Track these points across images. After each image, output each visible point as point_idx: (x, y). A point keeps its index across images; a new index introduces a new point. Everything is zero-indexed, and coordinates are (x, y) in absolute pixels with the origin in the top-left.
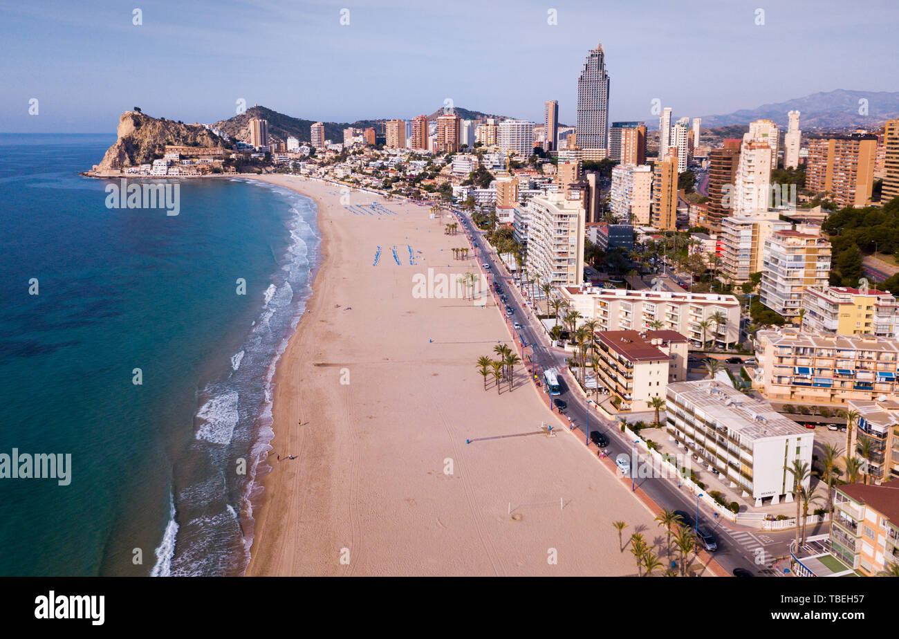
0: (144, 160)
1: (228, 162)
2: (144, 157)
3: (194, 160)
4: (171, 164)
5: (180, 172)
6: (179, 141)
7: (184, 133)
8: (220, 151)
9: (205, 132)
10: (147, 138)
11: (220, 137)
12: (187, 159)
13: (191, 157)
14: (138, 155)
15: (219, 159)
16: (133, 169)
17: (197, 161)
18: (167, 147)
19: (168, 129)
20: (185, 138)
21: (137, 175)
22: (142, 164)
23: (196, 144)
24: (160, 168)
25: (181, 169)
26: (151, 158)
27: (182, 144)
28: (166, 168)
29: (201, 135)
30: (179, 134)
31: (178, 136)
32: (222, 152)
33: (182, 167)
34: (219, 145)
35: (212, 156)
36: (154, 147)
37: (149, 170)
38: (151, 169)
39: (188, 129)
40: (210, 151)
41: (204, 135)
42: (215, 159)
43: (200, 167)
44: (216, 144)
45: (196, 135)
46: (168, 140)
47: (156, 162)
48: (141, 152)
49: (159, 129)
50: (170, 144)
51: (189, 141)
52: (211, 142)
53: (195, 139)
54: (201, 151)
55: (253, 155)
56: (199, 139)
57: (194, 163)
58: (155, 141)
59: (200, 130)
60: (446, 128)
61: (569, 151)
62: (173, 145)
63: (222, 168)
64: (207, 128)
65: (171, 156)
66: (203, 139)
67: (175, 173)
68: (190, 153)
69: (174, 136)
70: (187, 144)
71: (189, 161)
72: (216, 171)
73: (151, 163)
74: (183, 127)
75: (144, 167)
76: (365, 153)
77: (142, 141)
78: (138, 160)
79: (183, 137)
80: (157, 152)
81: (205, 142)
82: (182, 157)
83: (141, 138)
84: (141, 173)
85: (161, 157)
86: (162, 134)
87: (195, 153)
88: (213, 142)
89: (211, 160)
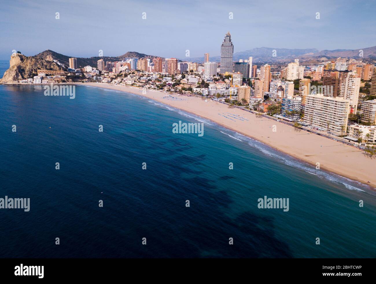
0: (29, 76)
1: (68, 78)
2: (28, 75)
3: (52, 76)
4: (42, 78)
5: (47, 82)
6: (43, 67)
7: (45, 64)
8: (63, 72)
9: (54, 63)
10: (28, 66)
11: (61, 65)
12: (49, 76)
13: (50, 75)
14: (25, 74)
15: (64, 76)
16: (24, 81)
17: (54, 77)
18: (38, 70)
19: (38, 62)
20: (46, 66)
21: (26, 83)
22: (28, 78)
23: (51, 69)
24: (38, 80)
25: (48, 81)
26: (32, 75)
27: (45, 69)
28: (40, 80)
29: (53, 65)
30: (43, 64)
31: (43, 65)
32: (63, 73)
33: (48, 80)
34: (61, 70)
35: (60, 75)
36: (32, 70)
37: (32, 81)
38: (33, 80)
39: (47, 62)
40: (58, 72)
41: (54, 65)
42: (61, 76)
43: (56, 80)
44: (60, 69)
45: (51, 65)
46: (38, 67)
47: (35, 77)
48: (26, 73)
49: (34, 62)
50: (39, 69)
51: (48, 68)
52: (58, 68)
53: (50, 67)
54: (54, 73)
55: (77, 74)
56: (52, 67)
57: (52, 78)
58: (32, 68)
59: (52, 63)
60: (172, 64)
61: (238, 74)
62: (41, 69)
63: (66, 80)
64: (55, 62)
65: (41, 74)
66: (54, 67)
67: (45, 83)
68: (49, 73)
69: (41, 65)
70: (47, 69)
71: (50, 77)
72: (64, 81)
73: (33, 77)
74: (44, 61)
75: (29, 79)
76: (136, 74)
77: (25, 68)
78: (25, 76)
79: (45, 66)
80: (33, 72)
81: (55, 68)
82: (47, 75)
83: (24, 66)
84: (28, 82)
85: (37, 75)
86: (35, 64)
87: (52, 73)
88: (59, 68)
89: (60, 76)
